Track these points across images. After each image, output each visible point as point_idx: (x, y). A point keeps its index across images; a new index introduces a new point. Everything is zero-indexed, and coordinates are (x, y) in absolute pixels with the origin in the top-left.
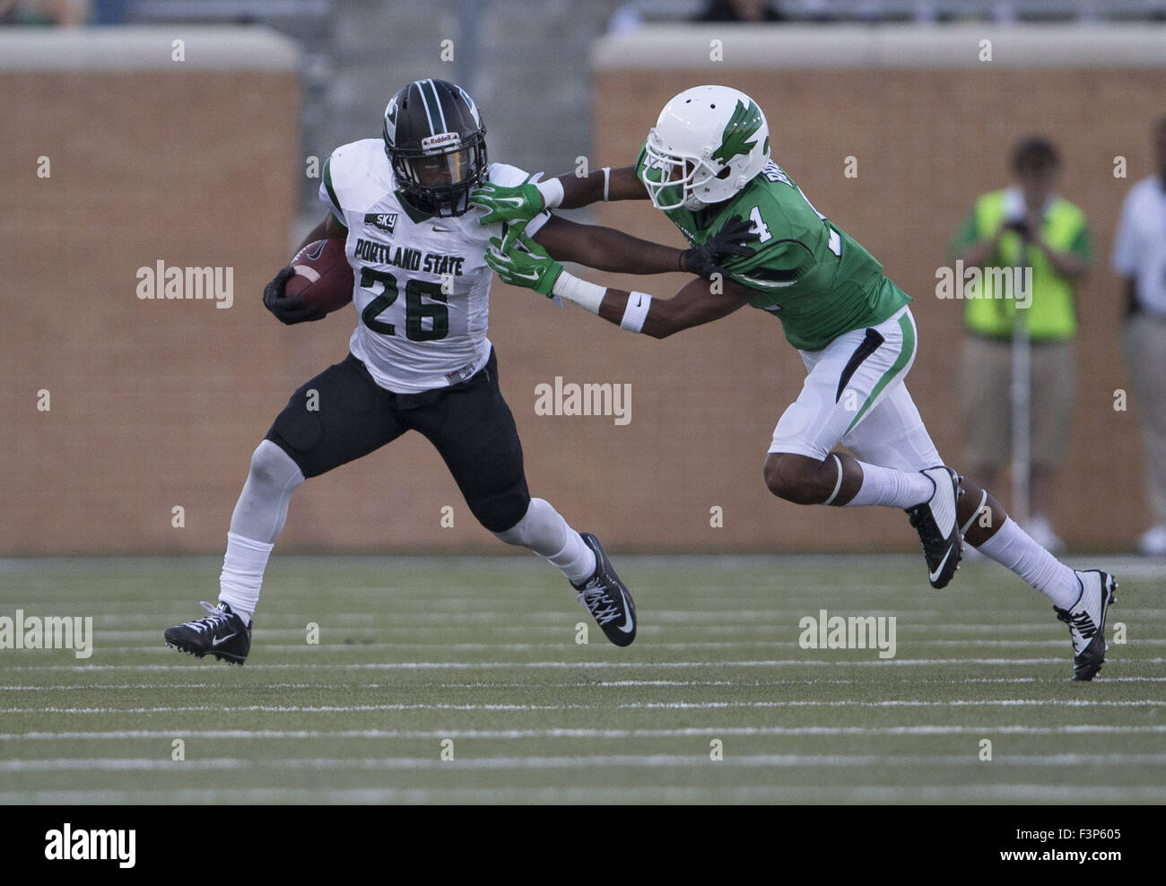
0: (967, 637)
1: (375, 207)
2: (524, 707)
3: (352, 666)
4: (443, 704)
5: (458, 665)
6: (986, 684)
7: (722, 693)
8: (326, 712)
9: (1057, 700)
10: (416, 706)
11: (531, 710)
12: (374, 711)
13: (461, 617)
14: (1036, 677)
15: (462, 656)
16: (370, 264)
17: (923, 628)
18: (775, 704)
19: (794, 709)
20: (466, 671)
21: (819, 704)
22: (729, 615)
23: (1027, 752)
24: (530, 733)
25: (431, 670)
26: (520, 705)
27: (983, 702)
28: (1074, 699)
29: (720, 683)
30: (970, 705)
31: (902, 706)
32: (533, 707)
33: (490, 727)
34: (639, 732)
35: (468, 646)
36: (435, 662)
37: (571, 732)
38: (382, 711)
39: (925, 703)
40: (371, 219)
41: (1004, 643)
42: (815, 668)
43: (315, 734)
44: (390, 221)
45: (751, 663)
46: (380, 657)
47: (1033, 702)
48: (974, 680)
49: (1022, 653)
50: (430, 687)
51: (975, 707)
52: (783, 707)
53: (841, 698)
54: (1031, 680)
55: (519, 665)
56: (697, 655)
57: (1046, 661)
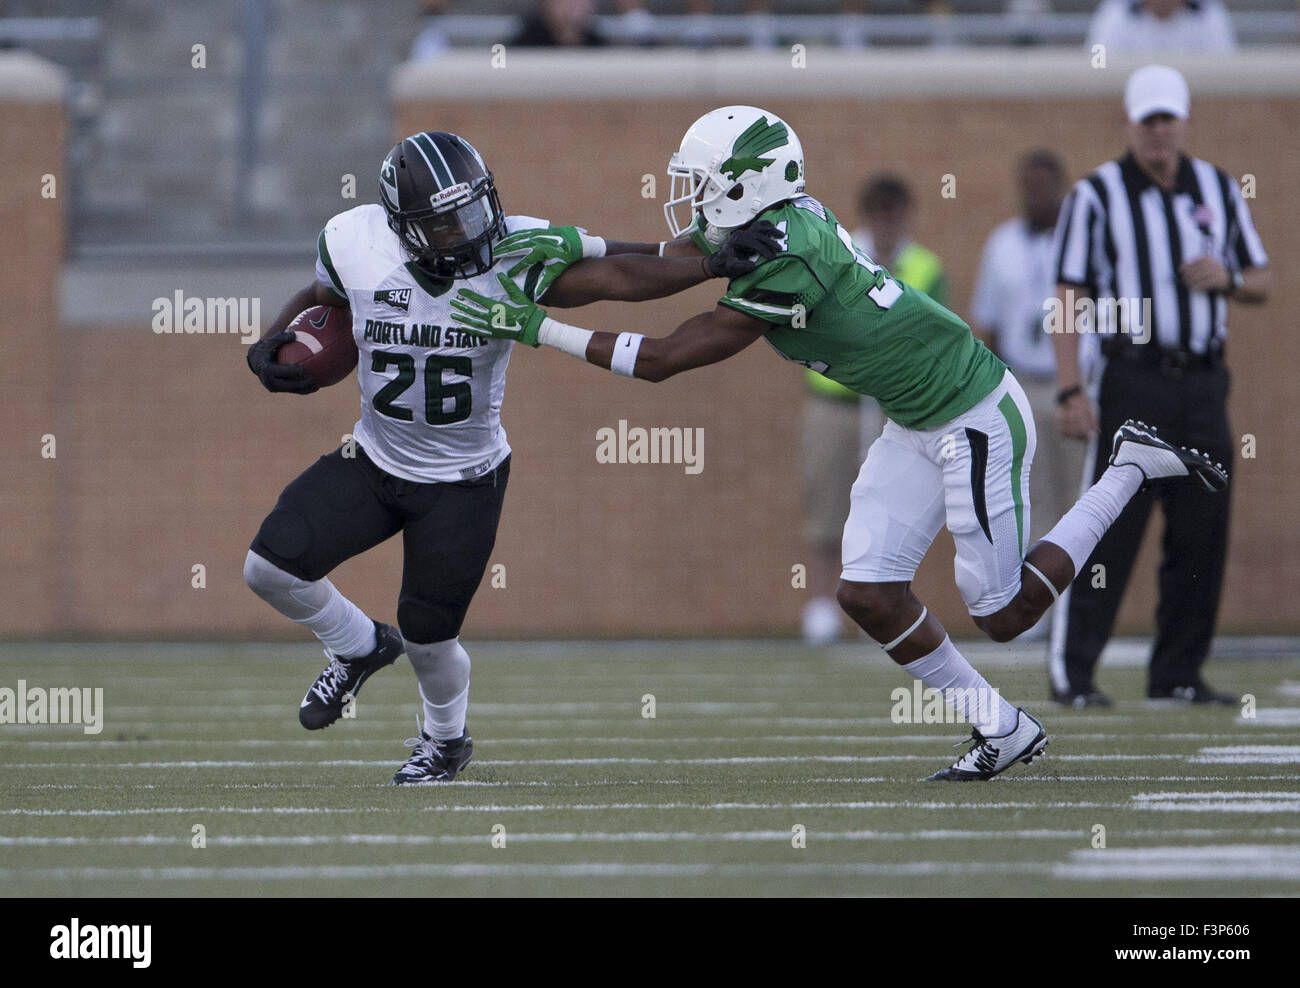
0: (809, 731)
1: (384, 283)
2: (317, 810)
3: (125, 765)
4: (226, 807)
5: (243, 764)
6: (831, 784)
7: (538, 794)
8: (96, 817)
9: (910, 801)
10: (195, 810)
11: (325, 813)
12: (150, 815)
13: (245, 710)
14: (888, 776)
15: (248, 754)
16: (382, 347)
17: (761, 722)
18: (597, 807)
19: (617, 812)
20: (253, 769)
21: (645, 806)
22: (544, 708)
23: (878, 860)
24: (324, 839)
25: (213, 769)
26: (313, 808)
27: (828, 805)
28: (930, 801)
29: (535, 783)
30: (813, 808)
31: (738, 809)
32: (327, 810)
33: (279, 832)
34: (447, 839)
35: (255, 743)
36: (217, 761)
37: (369, 839)
38: (159, 815)
39: (764, 806)
40: (381, 296)
41: (851, 739)
42: (642, 766)
43: (83, 840)
44: (404, 296)
45: (570, 761)
46: (156, 754)
47: (884, 804)
48: (817, 781)
49: (874, 749)
50: (213, 788)
51: (819, 809)
52: (606, 811)
53: (669, 800)
54: (881, 779)
55: (312, 763)
56: (508, 752)
57: (899, 758)
